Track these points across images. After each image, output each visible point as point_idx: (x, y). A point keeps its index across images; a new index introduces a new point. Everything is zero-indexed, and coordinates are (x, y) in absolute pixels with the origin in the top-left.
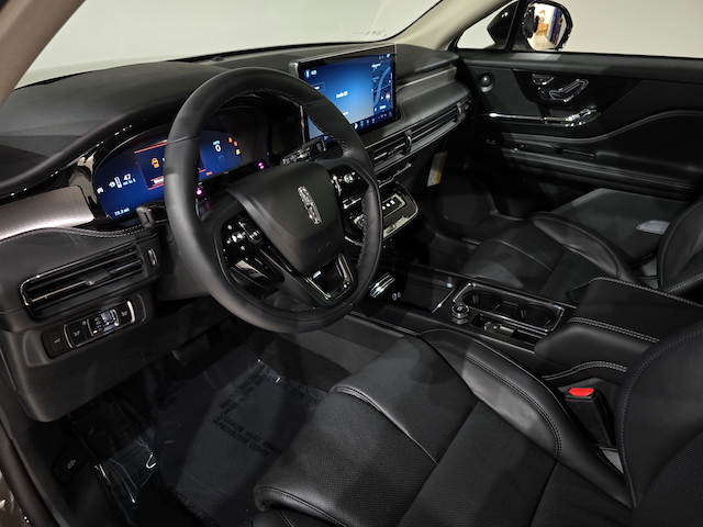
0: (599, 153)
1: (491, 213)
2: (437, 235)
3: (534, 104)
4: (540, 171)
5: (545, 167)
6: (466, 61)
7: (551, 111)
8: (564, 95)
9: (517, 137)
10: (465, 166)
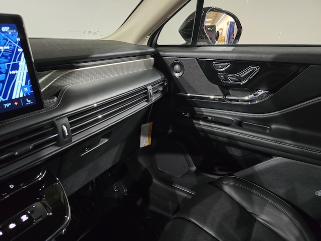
0: (273, 126)
1: (191, 169)
2: (154, 181)
3: (217, 86)
4: (226, 140)
5: (229, 137)
6: (161, 53)
7: (230, 92)
8: (241, 79)
9: (206, 111)
10: (170, 131)
